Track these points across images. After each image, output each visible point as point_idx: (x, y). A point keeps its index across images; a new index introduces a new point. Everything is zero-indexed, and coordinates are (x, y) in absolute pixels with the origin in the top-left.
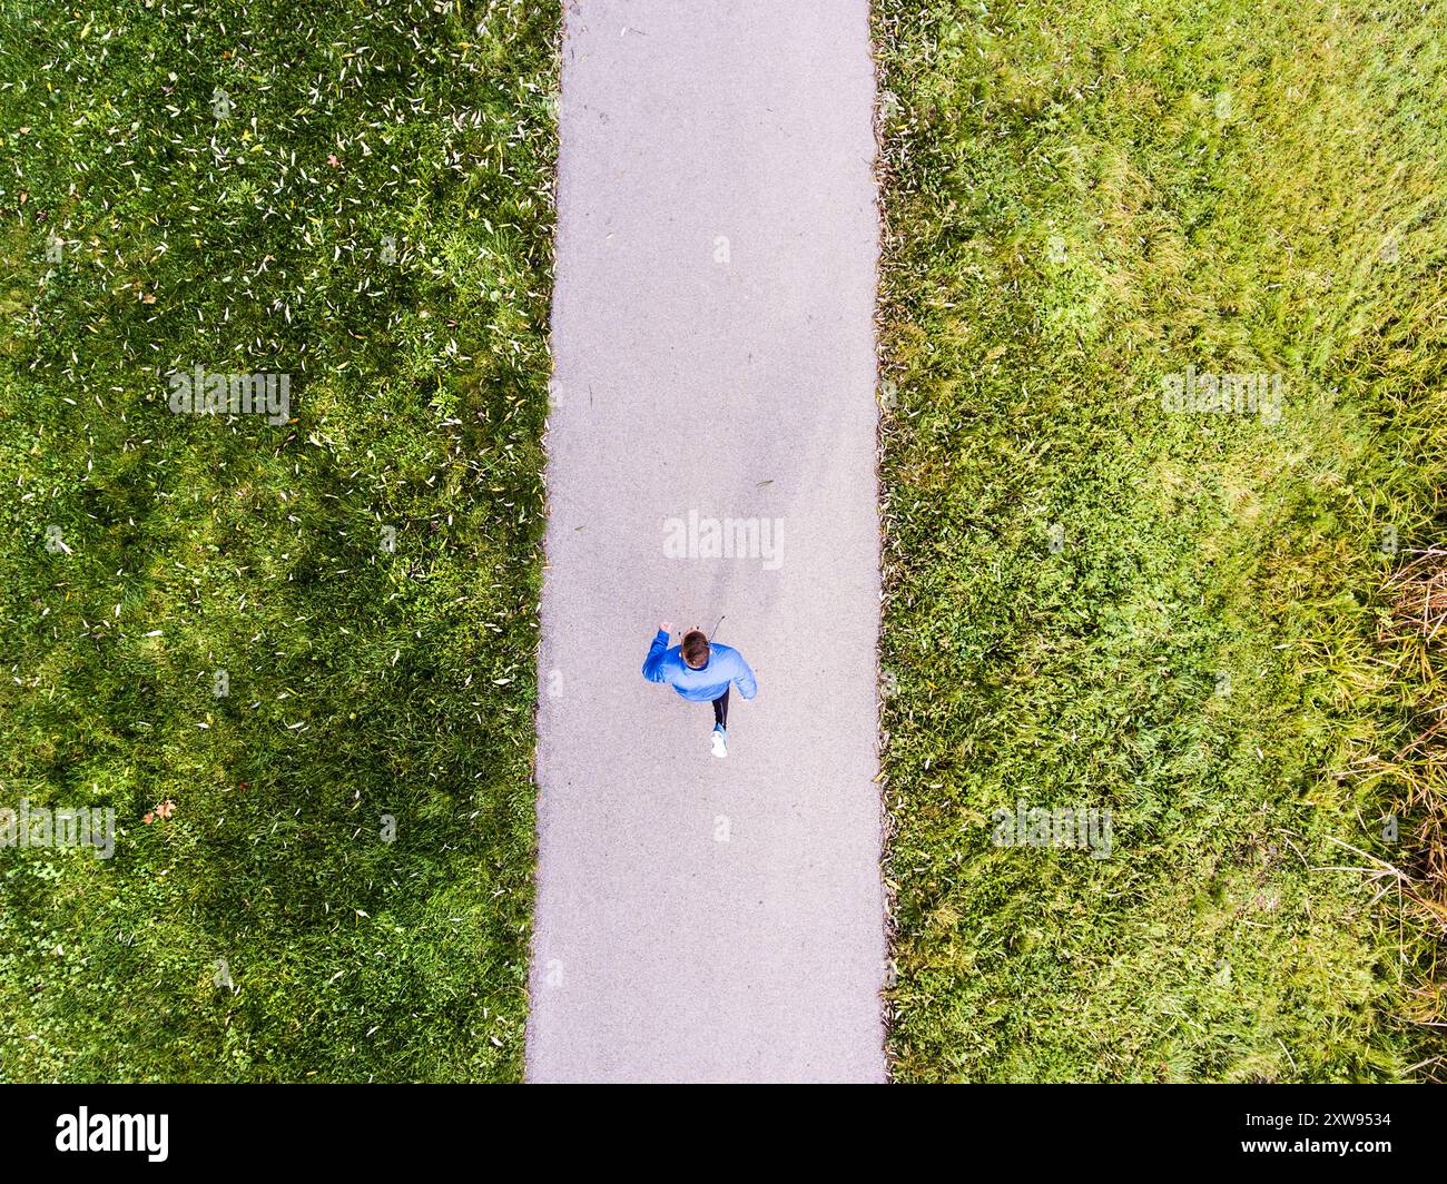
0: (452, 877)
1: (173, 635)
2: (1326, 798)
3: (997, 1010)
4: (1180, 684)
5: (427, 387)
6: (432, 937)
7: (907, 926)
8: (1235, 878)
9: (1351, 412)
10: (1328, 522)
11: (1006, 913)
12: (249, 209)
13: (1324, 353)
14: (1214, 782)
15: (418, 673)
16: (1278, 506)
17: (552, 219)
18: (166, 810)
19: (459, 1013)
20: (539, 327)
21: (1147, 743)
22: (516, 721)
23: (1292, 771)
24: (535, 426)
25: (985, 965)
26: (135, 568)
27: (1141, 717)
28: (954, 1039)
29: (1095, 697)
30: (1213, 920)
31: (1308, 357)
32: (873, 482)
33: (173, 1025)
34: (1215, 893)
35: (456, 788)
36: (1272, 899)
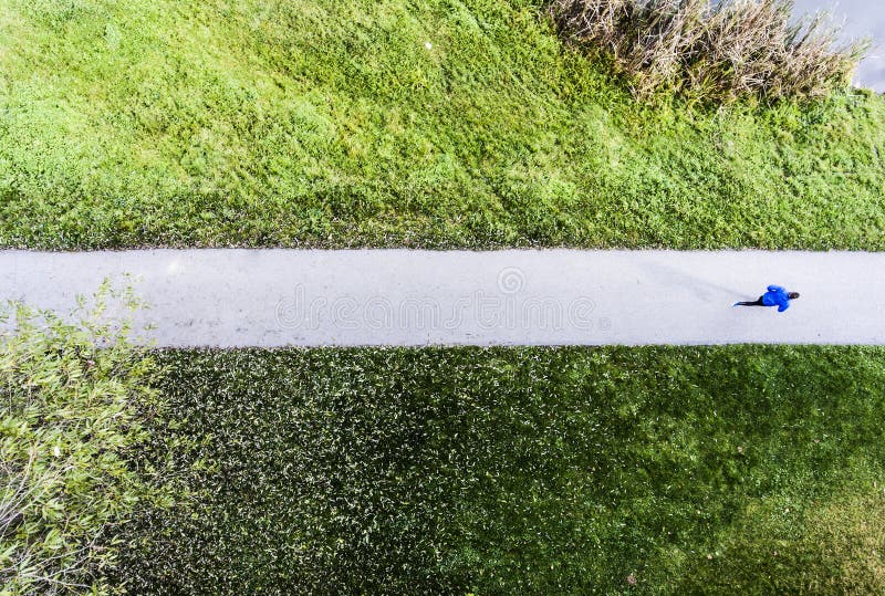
0: (753, 366)
1: (692, 452)
2: (701, 125)
3: (774, 222)
4: (674, 165)
5: (618, 382)
6: (769, 371)
7: (755, 244)
8: (727, 154)
9: (586, 107)
10: (619, 117)
11: (750, 218)
12: (564, 440)
13: (566, 113)
14: (701, 158)
15: (700, 379)
16: (615, 131)
17: (564, 347)
18: (740, 449)
19: (787, 362)
20: (599, 350)
21: (693, 175)
22: (711, 351)
23: (693, 133)
24: (628, 349)
25: (763, 224)
26: (674, 466)
27: (685, 177)
28: (782, 233)
29: (685, 190)
30: (739, 160)
31: (568, 118)
32: (635, 252)
33: (795, 441)
34: (731, 159)
35: (730, 365)
36: (731, 143)
